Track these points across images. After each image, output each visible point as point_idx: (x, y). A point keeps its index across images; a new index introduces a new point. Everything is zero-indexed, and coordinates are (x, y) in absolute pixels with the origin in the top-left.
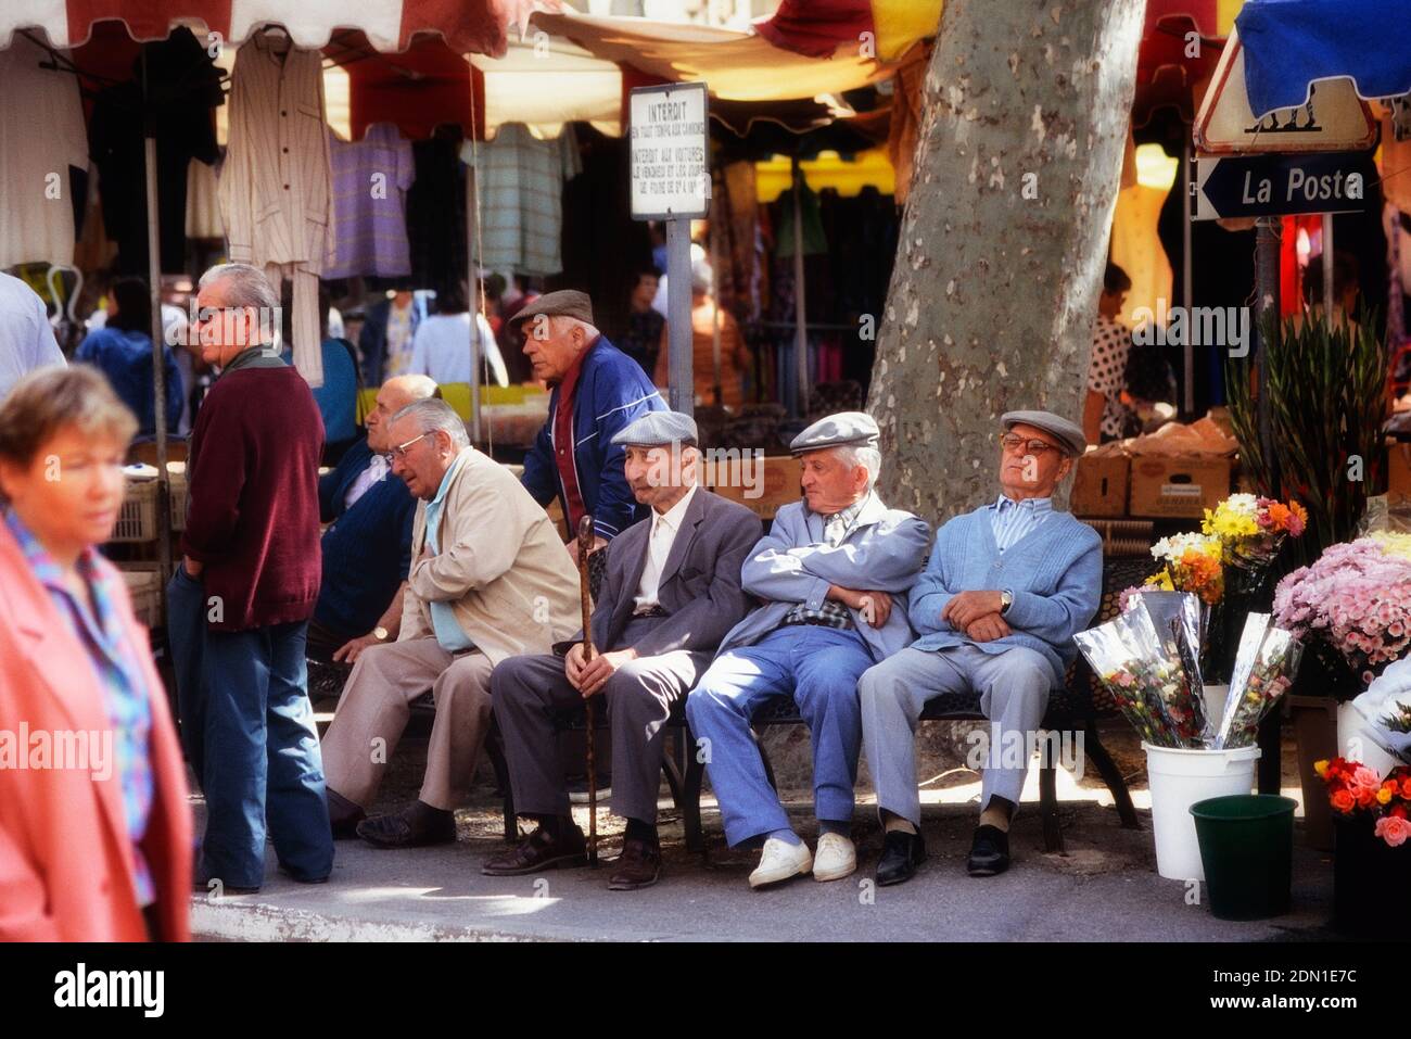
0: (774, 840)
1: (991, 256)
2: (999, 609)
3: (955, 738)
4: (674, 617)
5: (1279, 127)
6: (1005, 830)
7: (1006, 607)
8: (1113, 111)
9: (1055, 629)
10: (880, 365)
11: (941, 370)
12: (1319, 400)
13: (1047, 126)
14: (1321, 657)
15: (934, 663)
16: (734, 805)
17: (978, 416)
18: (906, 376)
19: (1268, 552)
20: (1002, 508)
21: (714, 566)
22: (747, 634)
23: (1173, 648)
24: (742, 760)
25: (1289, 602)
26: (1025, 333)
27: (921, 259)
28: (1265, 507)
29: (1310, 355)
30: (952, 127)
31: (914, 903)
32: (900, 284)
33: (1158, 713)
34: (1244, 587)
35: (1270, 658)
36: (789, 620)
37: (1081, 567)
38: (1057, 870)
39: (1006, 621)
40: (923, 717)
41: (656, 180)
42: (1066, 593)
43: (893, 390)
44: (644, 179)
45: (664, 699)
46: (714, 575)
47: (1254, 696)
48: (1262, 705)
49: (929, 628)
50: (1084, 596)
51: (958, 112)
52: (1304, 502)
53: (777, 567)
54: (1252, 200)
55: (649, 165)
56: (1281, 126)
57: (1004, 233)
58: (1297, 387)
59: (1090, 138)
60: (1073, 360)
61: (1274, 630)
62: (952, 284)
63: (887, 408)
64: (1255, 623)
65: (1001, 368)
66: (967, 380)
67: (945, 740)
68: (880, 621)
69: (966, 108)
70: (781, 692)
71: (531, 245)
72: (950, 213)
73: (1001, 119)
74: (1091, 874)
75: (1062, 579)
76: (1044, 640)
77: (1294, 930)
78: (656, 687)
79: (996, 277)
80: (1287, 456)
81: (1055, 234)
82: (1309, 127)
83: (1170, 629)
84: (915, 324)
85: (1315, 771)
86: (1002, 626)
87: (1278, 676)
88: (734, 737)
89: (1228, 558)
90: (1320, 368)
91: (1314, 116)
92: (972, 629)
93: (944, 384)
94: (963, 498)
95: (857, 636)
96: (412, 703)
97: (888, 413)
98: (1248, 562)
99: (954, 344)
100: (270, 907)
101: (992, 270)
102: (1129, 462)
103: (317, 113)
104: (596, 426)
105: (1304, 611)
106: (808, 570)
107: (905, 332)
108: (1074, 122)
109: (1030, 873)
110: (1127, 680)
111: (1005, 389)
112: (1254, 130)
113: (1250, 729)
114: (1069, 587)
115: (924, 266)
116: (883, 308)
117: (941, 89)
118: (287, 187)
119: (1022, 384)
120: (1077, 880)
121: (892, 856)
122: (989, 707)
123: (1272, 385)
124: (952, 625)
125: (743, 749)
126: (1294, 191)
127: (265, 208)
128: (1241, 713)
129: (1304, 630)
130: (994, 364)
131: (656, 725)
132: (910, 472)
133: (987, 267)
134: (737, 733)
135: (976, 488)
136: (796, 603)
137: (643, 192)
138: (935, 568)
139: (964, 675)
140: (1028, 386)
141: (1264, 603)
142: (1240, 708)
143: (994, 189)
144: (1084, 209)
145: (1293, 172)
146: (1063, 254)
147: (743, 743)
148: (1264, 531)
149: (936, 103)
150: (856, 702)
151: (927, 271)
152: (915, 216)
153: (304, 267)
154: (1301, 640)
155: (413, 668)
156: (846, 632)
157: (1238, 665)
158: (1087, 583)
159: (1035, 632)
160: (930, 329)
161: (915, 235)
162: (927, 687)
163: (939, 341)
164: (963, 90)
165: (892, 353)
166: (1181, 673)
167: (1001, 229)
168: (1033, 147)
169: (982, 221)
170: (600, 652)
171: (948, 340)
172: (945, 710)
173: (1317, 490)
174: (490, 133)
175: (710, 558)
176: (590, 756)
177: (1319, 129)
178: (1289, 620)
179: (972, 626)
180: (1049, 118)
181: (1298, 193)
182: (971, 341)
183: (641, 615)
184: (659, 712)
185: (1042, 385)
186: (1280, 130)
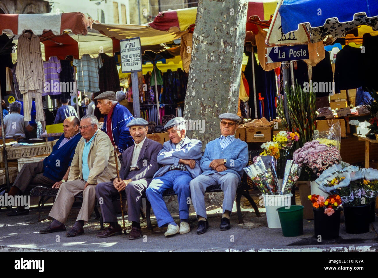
0: (171, 225)
1: (212, 77)
2: (224, 163)
3: (210, 198)
4: (141, 170)
5: (286, 39)
6: (229, 218)
7: (225, 163)
8: (240, 40)
9: (238, 168)
10: (186, 106)
11: (201, 107)
12: (300, 107)
13: (225, 44)
14: (306, 170)
15: (208, 178)
16: (160, 217)
17: (211, 118)
18: (193, 109)
19: (290, 145)
20: (222, 138)
21: (151, 157)
22: (160, 173)
23: (270, 170)
24: (161, 205)
25: (297, 157)
26: (222, 96)
27: (195, 79)
28: (289, 134)
29: (297, 96)
30: (201, 46)
31: (208, 238)
32: (190, 86)
33: (266, 187)
34: (285, 154)
35: (293, 171)
36: (170, 169)
37: (243, 152)
38: (242, 227)
39: (225, 166)
40: (206, 192)
41: (128, 63)
42: (240, 159)
43: (190, 112)
44: (124, 63)
45: (140, 191)
46: (150, 159)
47: (290, 181)
48: (292, 183)
49: (206, 169)
50: (245, 159)
51: (202, 42)
52: (298, 132)
53: (166, 156)
54: (281, 58)
55: (126, 59)
56: (287, 39)
57: (215, 72)
58: (295, 104)
59: (235, 47)
60: (234, 102)
61: (294, 164)
62: (203, 85)
63: (188, 117)
64: (289, 163)
65: (216, 105)
66: (208, 109)
67: (208, 199)
68: (193, 167)
69: (204, 41)
70: (169, 188)
71: (92, 85)
72: (201, 67)
73: (213, 43)
74: (251, 228)
75: (239, 155)
76: (235, 171)
77: (305, 239)
78: (138, 188)
79: (214, 82)
80: (293, 121)
81: (228, 71)
82: (294, 39)
83: (268, 165)
84: (194, 95)
85: (308, 198)
86: (225, 168)
87: (296, 176)
88: (158, 199)
89: (280, 147)
90: (300, 99)
91: (295, 36)
92: (217, 169)
93: (202, 110)
94: (209, 138)
95: (188, 173)
96: (75, 197)
97: (189, 118)
98: (285, 148)
99: (204, 100)
100: (44, 249)
101: (213, 81)
102: (246, 129)
103: (39, 53)
104: (118, 125)
105: (301, 159)
106: (174, 156)
107: (192, 98)
108: (231, 43)
109: (236, 229)
110: (258, 179)
111: (218, 111)
112: (280, 40)
113: (289, 189)
114: (241, 157)
115: (196, 81)
116: (186, 92)
117: (197, 37)
118: (33, 71)
119: (222, 109)
120: (248, 229)
121: (201, 227)
122: (223, 188)
123: (288, 103)
124: (212, 168)
125: (161, 202)
126: (291, 55)
127: (27, 77)
128: (287, 186)
129: (301, 164)
130: (215, 104)
131: (138, 198)
132: (195, 132)
133: (211, 80)
134: (159, 198)
135: (212, 136)
136: (172, 165)
137: (125, 66)
138: (206, 154)
139: (215, 180)
140: (223, 109)
141: (291, 157)
142: (287, 184)
143: (212, 61)
144: (235, 65)
145: (290, 50)
146: (230, 76)
147: (161, 201)
148: (289, 140)
149: (196, 40)
150: (189, 189)
151: (197, 82)
152: (193, 69)
153: (38, 91)
154: (301, 166)
155: (74, 188)
156: (185, 172)
157: (285, 173)
158: (245, 156)
159: (233, 169)
160: (198, 97)
161: (193, 73)
162: (206, 184)
163: (200, 99)
164: (203, 36)
165: (189, 103)
166: (272, 176)
167: (214, 71)
168: (221, 50)
169: (209, 69)
170: (122, 180)
171: (203, 99)
172: (212, 189)
173: (301, 129)
174: (80, 57)
175: (149, 155)
176: (122, 206)
177: (296, 39)
178: (297, 162)
179: (217, 168)
180: (225, 42)
181: (292, 55)
182: (208, 99)
183: (132, 170)
184: (139, 194)
185: (227, 109)
186: (287, 40)
